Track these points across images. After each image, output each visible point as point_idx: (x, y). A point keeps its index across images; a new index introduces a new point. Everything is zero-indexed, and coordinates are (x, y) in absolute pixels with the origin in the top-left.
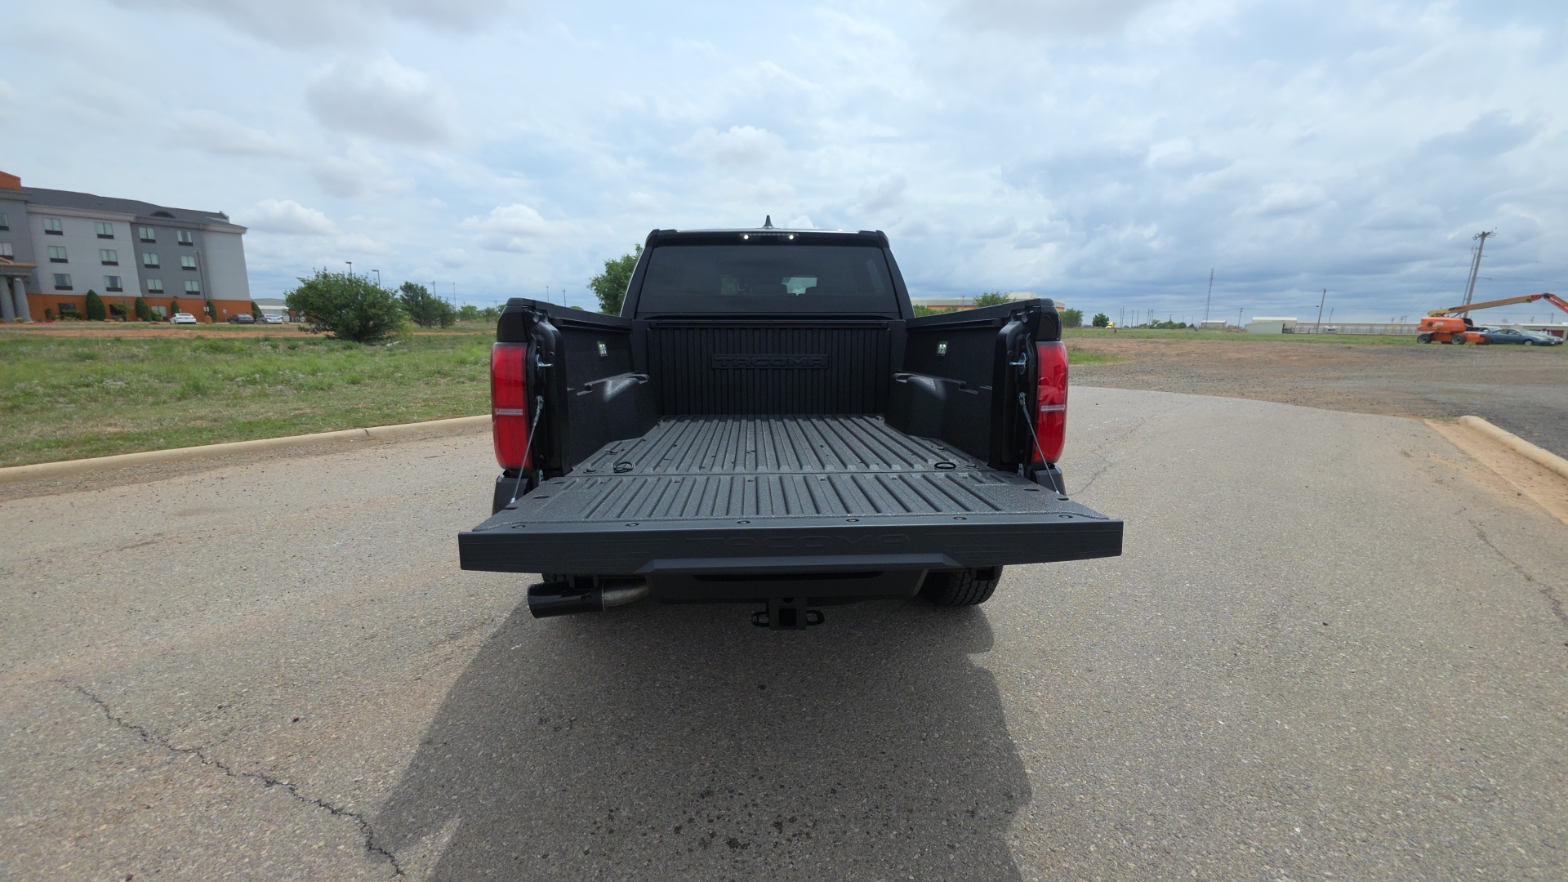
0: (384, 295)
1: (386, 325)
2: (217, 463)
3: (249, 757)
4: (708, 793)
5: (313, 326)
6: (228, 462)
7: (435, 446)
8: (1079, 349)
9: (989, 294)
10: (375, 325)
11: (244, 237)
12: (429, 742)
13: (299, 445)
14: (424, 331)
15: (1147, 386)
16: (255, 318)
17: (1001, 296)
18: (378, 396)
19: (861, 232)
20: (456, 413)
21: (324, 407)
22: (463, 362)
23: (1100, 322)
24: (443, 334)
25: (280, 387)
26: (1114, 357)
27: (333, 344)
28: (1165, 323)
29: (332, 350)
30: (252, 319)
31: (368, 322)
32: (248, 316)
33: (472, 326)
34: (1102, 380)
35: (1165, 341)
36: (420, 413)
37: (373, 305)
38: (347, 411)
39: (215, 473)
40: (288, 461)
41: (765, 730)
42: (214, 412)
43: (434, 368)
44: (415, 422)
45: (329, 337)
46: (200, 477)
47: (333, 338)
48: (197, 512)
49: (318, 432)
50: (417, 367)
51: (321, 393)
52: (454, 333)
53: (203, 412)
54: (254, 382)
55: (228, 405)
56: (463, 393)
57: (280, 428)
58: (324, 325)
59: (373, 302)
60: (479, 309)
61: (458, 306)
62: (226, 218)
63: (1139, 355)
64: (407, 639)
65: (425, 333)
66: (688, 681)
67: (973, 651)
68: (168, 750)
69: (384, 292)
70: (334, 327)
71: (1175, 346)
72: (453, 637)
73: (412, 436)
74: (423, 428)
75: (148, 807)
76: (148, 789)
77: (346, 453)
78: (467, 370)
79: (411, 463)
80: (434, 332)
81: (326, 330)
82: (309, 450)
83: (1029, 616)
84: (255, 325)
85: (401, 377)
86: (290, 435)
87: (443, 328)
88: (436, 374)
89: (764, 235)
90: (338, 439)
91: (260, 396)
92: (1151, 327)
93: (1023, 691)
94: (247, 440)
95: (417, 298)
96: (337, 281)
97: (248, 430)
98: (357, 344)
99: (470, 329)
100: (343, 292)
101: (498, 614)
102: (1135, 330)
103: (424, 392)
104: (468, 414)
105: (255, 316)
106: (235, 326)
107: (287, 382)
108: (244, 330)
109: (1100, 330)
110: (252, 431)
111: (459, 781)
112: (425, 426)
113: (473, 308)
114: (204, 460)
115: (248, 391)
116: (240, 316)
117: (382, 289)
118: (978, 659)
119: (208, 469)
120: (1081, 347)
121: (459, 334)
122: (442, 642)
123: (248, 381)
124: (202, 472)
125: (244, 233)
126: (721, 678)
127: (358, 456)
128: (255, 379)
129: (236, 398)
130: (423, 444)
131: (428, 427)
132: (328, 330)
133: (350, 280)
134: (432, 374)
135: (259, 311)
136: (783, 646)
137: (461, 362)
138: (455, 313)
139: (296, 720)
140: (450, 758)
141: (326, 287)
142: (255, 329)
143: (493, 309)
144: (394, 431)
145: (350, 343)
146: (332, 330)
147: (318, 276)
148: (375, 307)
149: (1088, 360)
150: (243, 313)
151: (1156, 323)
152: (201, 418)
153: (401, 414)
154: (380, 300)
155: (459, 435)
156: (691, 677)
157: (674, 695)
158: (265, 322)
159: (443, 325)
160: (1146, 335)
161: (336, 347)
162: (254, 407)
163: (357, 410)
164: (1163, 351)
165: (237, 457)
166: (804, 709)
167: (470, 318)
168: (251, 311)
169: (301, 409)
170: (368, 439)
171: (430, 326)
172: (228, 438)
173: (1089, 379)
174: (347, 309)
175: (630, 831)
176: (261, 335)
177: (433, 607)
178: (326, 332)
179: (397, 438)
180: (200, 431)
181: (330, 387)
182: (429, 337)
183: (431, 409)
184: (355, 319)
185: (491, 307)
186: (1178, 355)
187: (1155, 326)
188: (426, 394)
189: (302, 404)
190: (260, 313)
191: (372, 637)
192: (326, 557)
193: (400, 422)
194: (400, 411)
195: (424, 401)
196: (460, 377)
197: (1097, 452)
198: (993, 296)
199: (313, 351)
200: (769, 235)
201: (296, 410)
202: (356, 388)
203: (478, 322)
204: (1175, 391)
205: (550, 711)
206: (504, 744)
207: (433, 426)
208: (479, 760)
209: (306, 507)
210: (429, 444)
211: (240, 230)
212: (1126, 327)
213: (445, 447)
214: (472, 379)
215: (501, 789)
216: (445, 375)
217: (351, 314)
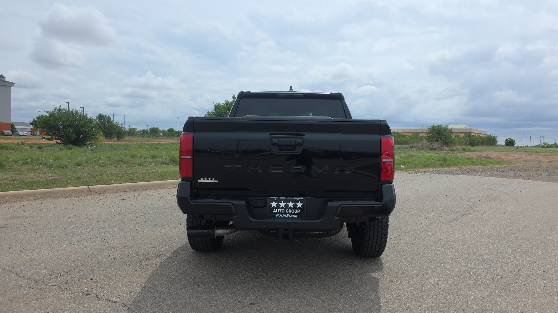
0: (90, 121)
1: (89, 137)
2: (18, 200)
3: (77, 288)
4: (253, 304)
5: (50, 137)
6: (23, 199)
7: (124, 195)
8: (489, 157)
9: (436, 125)
10: (83, 137)
11: (12, 88)
12: (144, 287)
13: (56, 193)
14: (108, 141)
15: (521, 177)
16: (13, 133)
17: (444, 127)
18: (91, 172)
19: (331, 93)
20: (133, 180)
21: (65, 176)
22: (134, 156)
23: (510, 143)
24: (119, 143)
25: (41, 166)
26: (510, 162)
27: (61, 146)
28: (552, 145)
29: (61, 150)
30: (11, 133)
31: (80, 135)
32: (9, 132)
33: (135, 139)
34: (495, 173)
35: (544, 154)
36: (115, 180)
37: (83, 126)
38: (77, 178)
39: (20, 204)
40: (52, 200)
41: (277, 289)
42: (11, 177)
43: (118, 158)
44: (112, 184)
45: (57, 143)
46: (13, 205)
47: (60, 144)
48: (19, 217)
49: (64, 187)
50: (109, 159)
51: (61, 170)
52: (124, 143)
53: (5, 177)
54: (27, 163)
55: (17, 174)
56: (135, 172)
57: (46, 185)
58: (56, 136)
59: (84, 124)
60: (138, 130)
61: (127, 127)
62: (4, 78)
63: (525, 161)
64: (129, 259)
65: (108, 142)
66: (247, 275)
67: (373, 272)
68: (46, 285)
69: (90, 119)
70: (61, 137)
71: (549, 157)
72: (148, 259)
73: (111, 190)
74: (117, 187)
75: (46, 298)
76: (44, 294)
77: (80, 197)
78: (136, 160)
79: (113, 202)
80: (114, 142)
81: (56, 139)
82: (61, 195)
83: (402, 262)
84: (13, 137)
85: (102, 163)
86: (51, 188)
87: (118, 140)
88: (120, 162)
89: (289, 94)
90: (75, 191)
91: (31, 170)
92: (543, 147)
93: (389, 284)
94: (31, 189)
95: (106, 123)
96: (66, 112)
97: (31, 185)
98: (74, 147)
99: (133, 141)
100: (68, 118)
101: (166, 253)
102: (531, 148)
103: (115, 171)
104: (139, 181)
105: (12, 131)
106: (3, 137)
107: (45, 164)
108: (8, 139)
109: (508, 147)
110: (32, 186)
111: (158, 297)
112: (117, 186)
113: (135, 129)
114: (11, 198)
115: (25, 168)
116: (5, 131)
117: (89, 117)
118: (373, 274)
119: (15, 202)
120: (490, 156)
121: (127, 143)
122: (143, 260)
123: (23, 163)
124: (12, 203)
125: (12, 86)
126: (261, 275)
127: (86, 198)
128: (27, 162)
129: (19, 171)
130: (117, 194)
131: (119, 187)
132: (57, 139)
133: (72, 112)
134: (118, 162)
135: (15, 129)
136: (289, 267)
137: (133, 156)
138: (125, 132)
139: (92, 279)
140: (153, 291)
141: (59, 116)
142: (14, 139)
143: (146, 130)
144: (102, 188)
145: (71, 146)
146: (60, 139)
147: (55, 110)
148: (84, 127)
149: (492, 163)
150: (6, 130)
151: (546, 144)
152: (6, 179)
153: (105, 180)
154: (88, 123)
155: (135, 191)
156: (249, 274)
157: (241, 279)
158: (18, 135)
159: (118, 138)
160: (535, 151)
161: (63, 148)
162: (30, 175)
163: (83, 178)
164: (540, 159)
165: (27, 197)
166: (295, 285)
167: (132, 135)
168: (11, 129)
169: (54, 177)
170: (89, 191)
171: (111, 138)
172: (22, 188)
173: (487, 173)
174: (69, 128)
175: (223, 311)
176: (20, 141)
177: (137, 250)
178: (56, 141)
179: (103, 192)
180: (8, 185)
181: (66, 167)
182: (111, 144)
183: (120, 178)
184: (73, 133)
185: (145, 129)
186: (549, 162)
187: (546, 146)
188: (116, 171)
189: (54, 175)
190: (16, 130)
191: (114, 258)
192: (85, 234)
193: (105, 184)
194: (104, 178)
195: (116, 174)
196: (133, 164)
197: (471, 206)
198: (438, 126)
199: (51, 150)
200: (291, 94)
201: (51, 177)
202: (79, 168)
203: (137, 137)
204: (536, 180)
205: (191, 281)
206: (174, 289)
207: (121, 186)
208: (165, 292)
209: (69, 217)
210: (120, 194)
211: (11, 85)
212: (527, 146)
213: (129, 196)
214: (140, 165)
215: (174, 300)
216: (125, 163)
217: (71, 131)
